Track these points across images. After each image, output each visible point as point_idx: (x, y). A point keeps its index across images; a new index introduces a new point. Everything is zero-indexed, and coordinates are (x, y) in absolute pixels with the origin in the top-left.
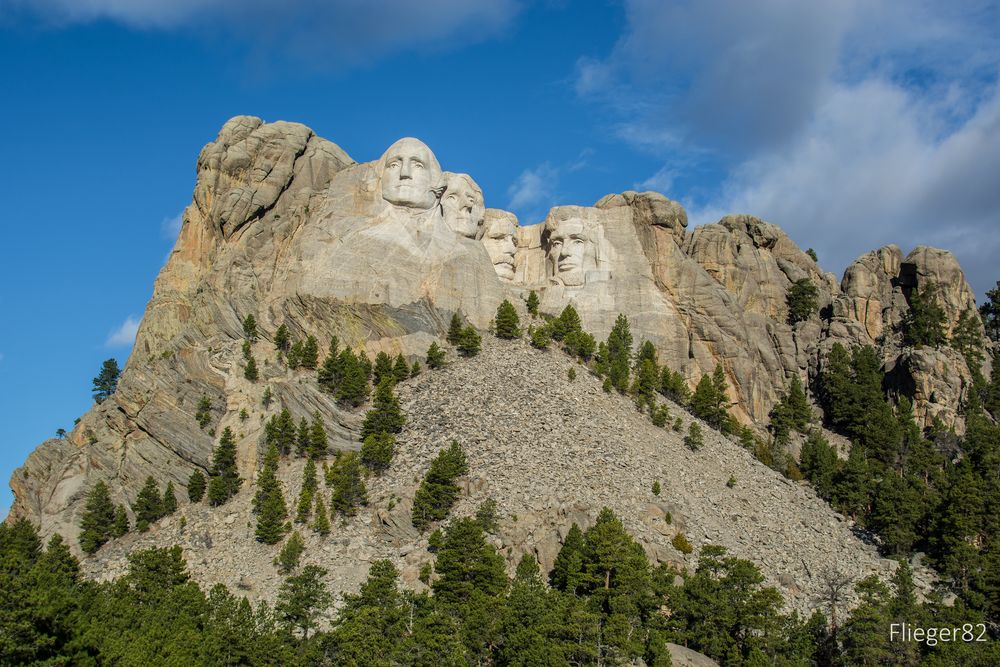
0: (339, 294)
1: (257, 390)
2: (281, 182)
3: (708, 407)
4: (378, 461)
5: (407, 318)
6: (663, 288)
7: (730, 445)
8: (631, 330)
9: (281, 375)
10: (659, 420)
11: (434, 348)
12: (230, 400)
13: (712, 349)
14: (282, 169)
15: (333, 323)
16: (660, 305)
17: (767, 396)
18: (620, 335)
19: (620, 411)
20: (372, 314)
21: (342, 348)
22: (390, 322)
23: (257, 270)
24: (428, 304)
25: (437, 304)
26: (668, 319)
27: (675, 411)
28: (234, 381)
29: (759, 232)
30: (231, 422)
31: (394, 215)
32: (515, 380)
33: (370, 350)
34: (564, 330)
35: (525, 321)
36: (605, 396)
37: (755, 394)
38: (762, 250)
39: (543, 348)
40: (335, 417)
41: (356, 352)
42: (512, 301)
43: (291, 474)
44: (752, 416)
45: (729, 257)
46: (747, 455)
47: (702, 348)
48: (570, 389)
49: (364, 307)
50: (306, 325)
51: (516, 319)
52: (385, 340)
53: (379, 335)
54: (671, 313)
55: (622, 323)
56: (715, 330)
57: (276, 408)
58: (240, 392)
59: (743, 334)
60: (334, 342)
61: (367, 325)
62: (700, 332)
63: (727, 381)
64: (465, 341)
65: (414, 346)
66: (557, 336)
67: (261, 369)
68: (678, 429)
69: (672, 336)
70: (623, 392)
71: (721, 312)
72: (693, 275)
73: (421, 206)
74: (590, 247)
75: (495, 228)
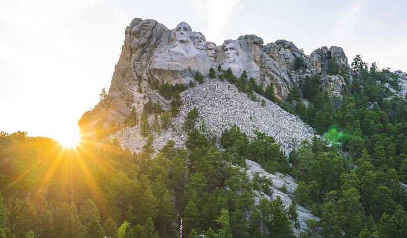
0: (165, 68)
1: (142, 95)
2: (148, 36)
3: (269, 95)
4: (175, 113)
5: (184, 73)
6: (256, 62)
7: (274, 105)
8: (247, 74)
9: (149, 91)
10: (254, 99)
11: (191, 81)
12: (135, 98)
13: (270, 78)
14: (148, 33)
15: (163, 75)
16: (256, 67)
17: (286, 91)
18: (244, 75)
19: (242, 97)
20: (174, 73)
21: (165, 83)
22: (179, 75)
23: (142, 62)
24: (189, 69)
25: (192, 69)
26: (258, 71)
27: (258, 96)
28: (136, 93)
29: (286, 44)
30: (135, 104)
31: (179, 44)
32: (214, 90)
33: (174, 83)
34: (228, 76)
35: (217, 72)
36: (238, 93)
37: (283, 91)
38: (287, 50)
39: (222, 80)
40: (163, 102)
41: (170, 84)
42: (213, 67)
43: (151, 119)
44: (282, 97)
45: (276, 52)
46: (279, 108)
47: (267, 78)
48: (229, 91)
49: (172, 71)
50: (156, 77)
51: (214, 72)
52: (177, 80)
53: (176, 79)
54: (258, 69)
55: (244, 72)
56: (271, 73)
57: (147, 100)
58: (138, 96)
59: (279, 74)
60: (163, 81)
61: (172, 76)
62: (267, 74)
63: (274, 87)
64: (199, 78)
65: (186, 81)
67: (143, 89)
68: (259, 101)
69: (259, 75)
70: (244, 91)
71: (273, 68)
72: (265, 58)
73: (187, 42)
74: (236, 51)
75: (209, 47)
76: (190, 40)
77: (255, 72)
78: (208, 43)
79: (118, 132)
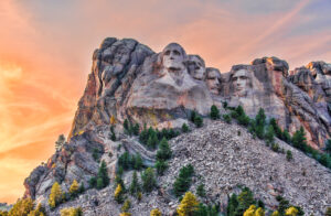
1: (116, 144)
3: (299, 143)
4: (162, 170)
6: (279, 95)
7: (306, 158)
8: (266, 113)
9: (125, 137)
10: (276, 150)
11: (184, 125)
12: (105, 148)
13: (300, 119)
16: (278, 102)
17: (325, 137)
18: (261, 115)
19: (258, 147)
21: (148, 127)
23: (116, 98)
24: (182, 107)
25: (186, 107)
26: (281, 108)
27: (282, 145)
28: (107, 141)
30: (105, 157)
31: (168, 73)
32: (217, 136)
34: (238, 115)
35: (223, 112)
37: (320, 137)
39: (228, 122)
40: (145, 153)
41: (154, 128)
42: (216, 103)
43: (128, 178)
44: (318, 145)
45: (309, 80)
46: (314, 162)
47: (295, 119)
48: (238, 138)
49: (157, 110)
51: (218, 111)
53: (162, 120)
54: (282, 105)
55: (261, 111)
56: (301, 111)
57: (123, 151)
58: (109, 145)
59: (313, 112)
60: (145, 125)
62: (295, 112)
63: (306, 131)
64: (196, 120)
66: (234, 116)
67: (117, 136)
68: (283, 152)
69: (283, 114)
70: (261, 138)
71: (304, 103)
72: (291, 89)
73: (179, 69)
74: (248, 81)
75: (211, 74)
76: (183, 67)
77: (277, 109)
78: (209, 70)
79: (81, 197)
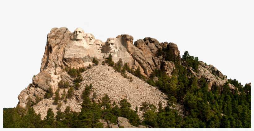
0: (72, 57)
3: (137, 74)
6: (129, 52)
7: (140, 80)
8: (122, 60)
10: (125, 77)
11: (90, 64)
13: (138, 63)
15: (71, 62)
16: (128, 55)
17: (150, 71)
18: (120, 61)
23: (57, 55)
24: (89, 56)
26: (130, 58)
27: (129, 74)
29: (151, 40)
31: (76, 42)
33: (78, 66)
35: (102, 60)
36: (115, 73)
37: (147, 71)
38: (152, 44)
39: (104, 65)
44: (147, 75)
46: (144, 82)
47: (136, 63)
48: (108, 72)
53: (79, 64)
54: (130, 56)
55: (120, 59)
56: (139, 59)
59: (144, 59)
62: (136, 60)
66: (107, 62)
68: (128, 78)
69: (131, 61)
70: (119, 72)
71: (140, 55)
72: (134, 49)
73: (81, 40)
74: (115, 45)
75: (98, 43)
76: (83, 39)
77: (128, 58)
78: (97, 41)
79: (40, 102)
